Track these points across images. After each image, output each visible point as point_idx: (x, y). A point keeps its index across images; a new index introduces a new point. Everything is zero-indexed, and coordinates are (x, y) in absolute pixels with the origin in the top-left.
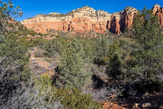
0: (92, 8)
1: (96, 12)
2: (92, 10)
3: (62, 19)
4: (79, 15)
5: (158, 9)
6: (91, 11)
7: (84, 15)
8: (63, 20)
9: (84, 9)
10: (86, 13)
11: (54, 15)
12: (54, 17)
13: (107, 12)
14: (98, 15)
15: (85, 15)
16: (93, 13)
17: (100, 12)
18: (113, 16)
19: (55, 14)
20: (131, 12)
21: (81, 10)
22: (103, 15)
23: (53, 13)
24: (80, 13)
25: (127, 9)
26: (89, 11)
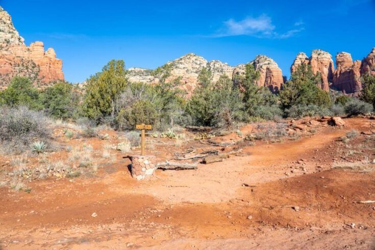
0: (200, 57)
1: (208, 64)
2: (201, 60)
3: (150, 79)
4: (178, 72)
5: (302, 62)
6: (198, 62)
7: (186, 73)
8: (151, 81)
9: (187, 60)
10: (190, 68)
11: (135, 72)
12: (135, 75)
13: (226, 63)
14: (211, 69)
15: (187, 71)
16: (202, 66)
17: (214, 64)
18: (235, 72)
19: (137, 70)
20: (261, 67)
21: (181, 63)
22: (220, 70)
23: (133, 69)
24: (179, 70)
25: (258, 59)
26: (196, 64)
